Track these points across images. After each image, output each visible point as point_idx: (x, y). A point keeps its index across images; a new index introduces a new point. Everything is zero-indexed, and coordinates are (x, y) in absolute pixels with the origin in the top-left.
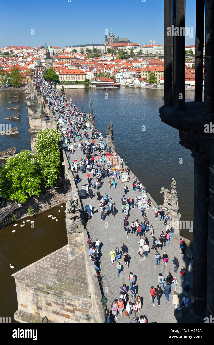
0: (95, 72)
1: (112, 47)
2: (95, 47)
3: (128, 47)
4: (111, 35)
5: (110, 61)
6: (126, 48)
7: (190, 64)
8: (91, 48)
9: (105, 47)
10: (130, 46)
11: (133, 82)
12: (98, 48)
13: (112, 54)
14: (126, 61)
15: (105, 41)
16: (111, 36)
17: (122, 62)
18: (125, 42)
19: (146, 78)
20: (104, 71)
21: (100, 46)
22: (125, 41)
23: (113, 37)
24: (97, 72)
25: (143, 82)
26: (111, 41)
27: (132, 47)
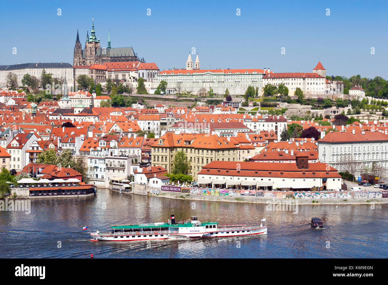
0: (33, 148)
1: (92, 73)
2: (48, 71)
3: (133, 74)
4: (91, 37)
5: (80, 114)
6: (127, 74)
7: (279, 124)
8: (37, 74)
9: (74, 71)
10: (137, 70)
11: (131, 178)
12: (56, 73)
13: (91, 92)
14: (124, 114)
15: (74, 54)
16: (91, 40)
17: (114, 118)
18: (126, 59)
19: (164, 167)
20: (56, 146)
21: (60, 69)
22: (125, 57)
23: (96, 43)
24: (37, 148)
25: (155, 179)
26: (91, 54)
27: (141, 72)
